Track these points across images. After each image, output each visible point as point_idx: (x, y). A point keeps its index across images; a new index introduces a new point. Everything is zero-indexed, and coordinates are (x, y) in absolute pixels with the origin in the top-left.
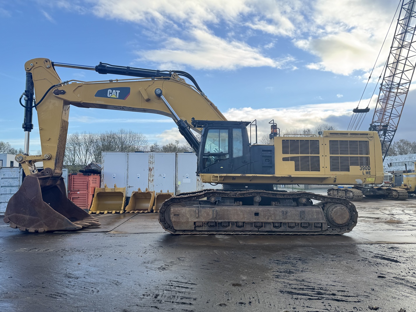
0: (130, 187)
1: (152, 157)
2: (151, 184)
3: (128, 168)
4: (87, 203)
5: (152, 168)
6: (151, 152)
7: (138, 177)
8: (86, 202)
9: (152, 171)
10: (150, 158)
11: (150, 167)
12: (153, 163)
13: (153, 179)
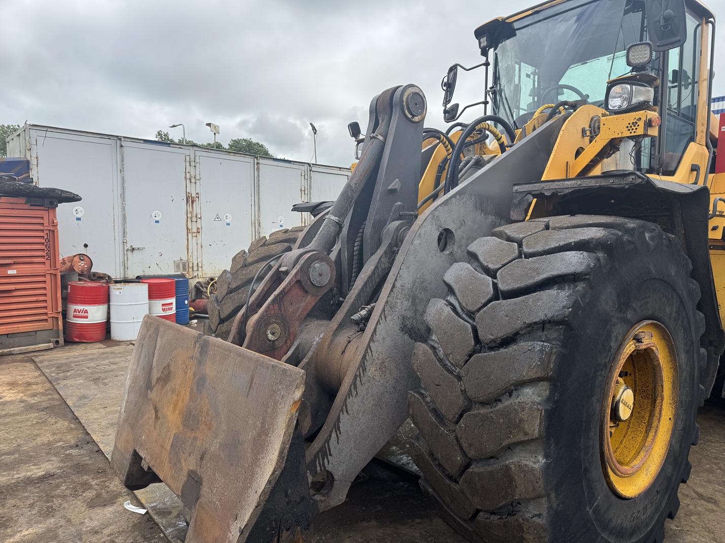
0: (133, 249)
1: (192, 162)
2: (193, 241)
3: (123, 188)
4: (50, 307)
5: (194, 195)
6: (191, 148)
7: (157, 219)
8: (49, 305)
9: (194, 204)
10: (188, 164)
11: (189, 193)
12: (198, 182)
13: (200, 227)
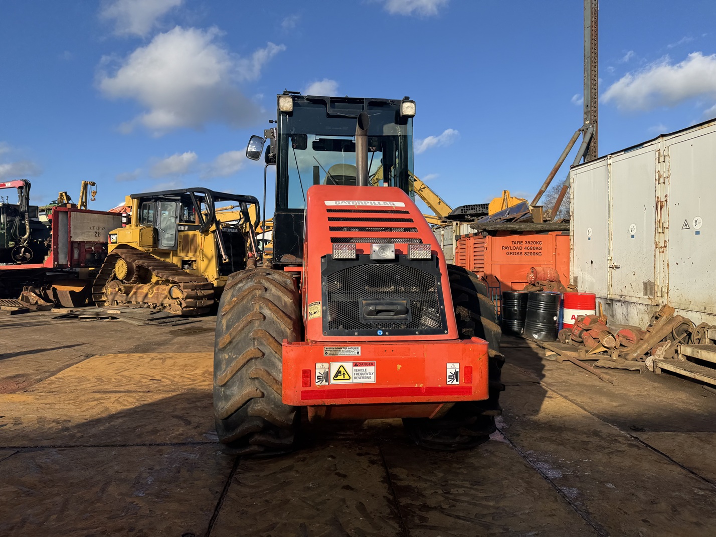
1: (662, 158)
2: (660, 259)
5: (663, 199)
6: (661, 140)
7: (633, 233)
9: (662, 210)
11: (658, 197)
12: (667, 180)
13: (667, 240)
